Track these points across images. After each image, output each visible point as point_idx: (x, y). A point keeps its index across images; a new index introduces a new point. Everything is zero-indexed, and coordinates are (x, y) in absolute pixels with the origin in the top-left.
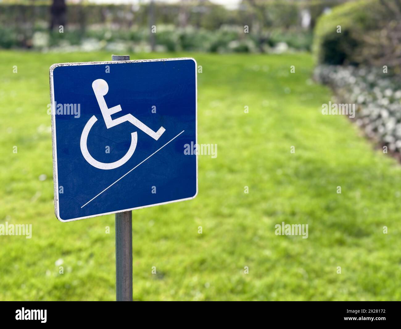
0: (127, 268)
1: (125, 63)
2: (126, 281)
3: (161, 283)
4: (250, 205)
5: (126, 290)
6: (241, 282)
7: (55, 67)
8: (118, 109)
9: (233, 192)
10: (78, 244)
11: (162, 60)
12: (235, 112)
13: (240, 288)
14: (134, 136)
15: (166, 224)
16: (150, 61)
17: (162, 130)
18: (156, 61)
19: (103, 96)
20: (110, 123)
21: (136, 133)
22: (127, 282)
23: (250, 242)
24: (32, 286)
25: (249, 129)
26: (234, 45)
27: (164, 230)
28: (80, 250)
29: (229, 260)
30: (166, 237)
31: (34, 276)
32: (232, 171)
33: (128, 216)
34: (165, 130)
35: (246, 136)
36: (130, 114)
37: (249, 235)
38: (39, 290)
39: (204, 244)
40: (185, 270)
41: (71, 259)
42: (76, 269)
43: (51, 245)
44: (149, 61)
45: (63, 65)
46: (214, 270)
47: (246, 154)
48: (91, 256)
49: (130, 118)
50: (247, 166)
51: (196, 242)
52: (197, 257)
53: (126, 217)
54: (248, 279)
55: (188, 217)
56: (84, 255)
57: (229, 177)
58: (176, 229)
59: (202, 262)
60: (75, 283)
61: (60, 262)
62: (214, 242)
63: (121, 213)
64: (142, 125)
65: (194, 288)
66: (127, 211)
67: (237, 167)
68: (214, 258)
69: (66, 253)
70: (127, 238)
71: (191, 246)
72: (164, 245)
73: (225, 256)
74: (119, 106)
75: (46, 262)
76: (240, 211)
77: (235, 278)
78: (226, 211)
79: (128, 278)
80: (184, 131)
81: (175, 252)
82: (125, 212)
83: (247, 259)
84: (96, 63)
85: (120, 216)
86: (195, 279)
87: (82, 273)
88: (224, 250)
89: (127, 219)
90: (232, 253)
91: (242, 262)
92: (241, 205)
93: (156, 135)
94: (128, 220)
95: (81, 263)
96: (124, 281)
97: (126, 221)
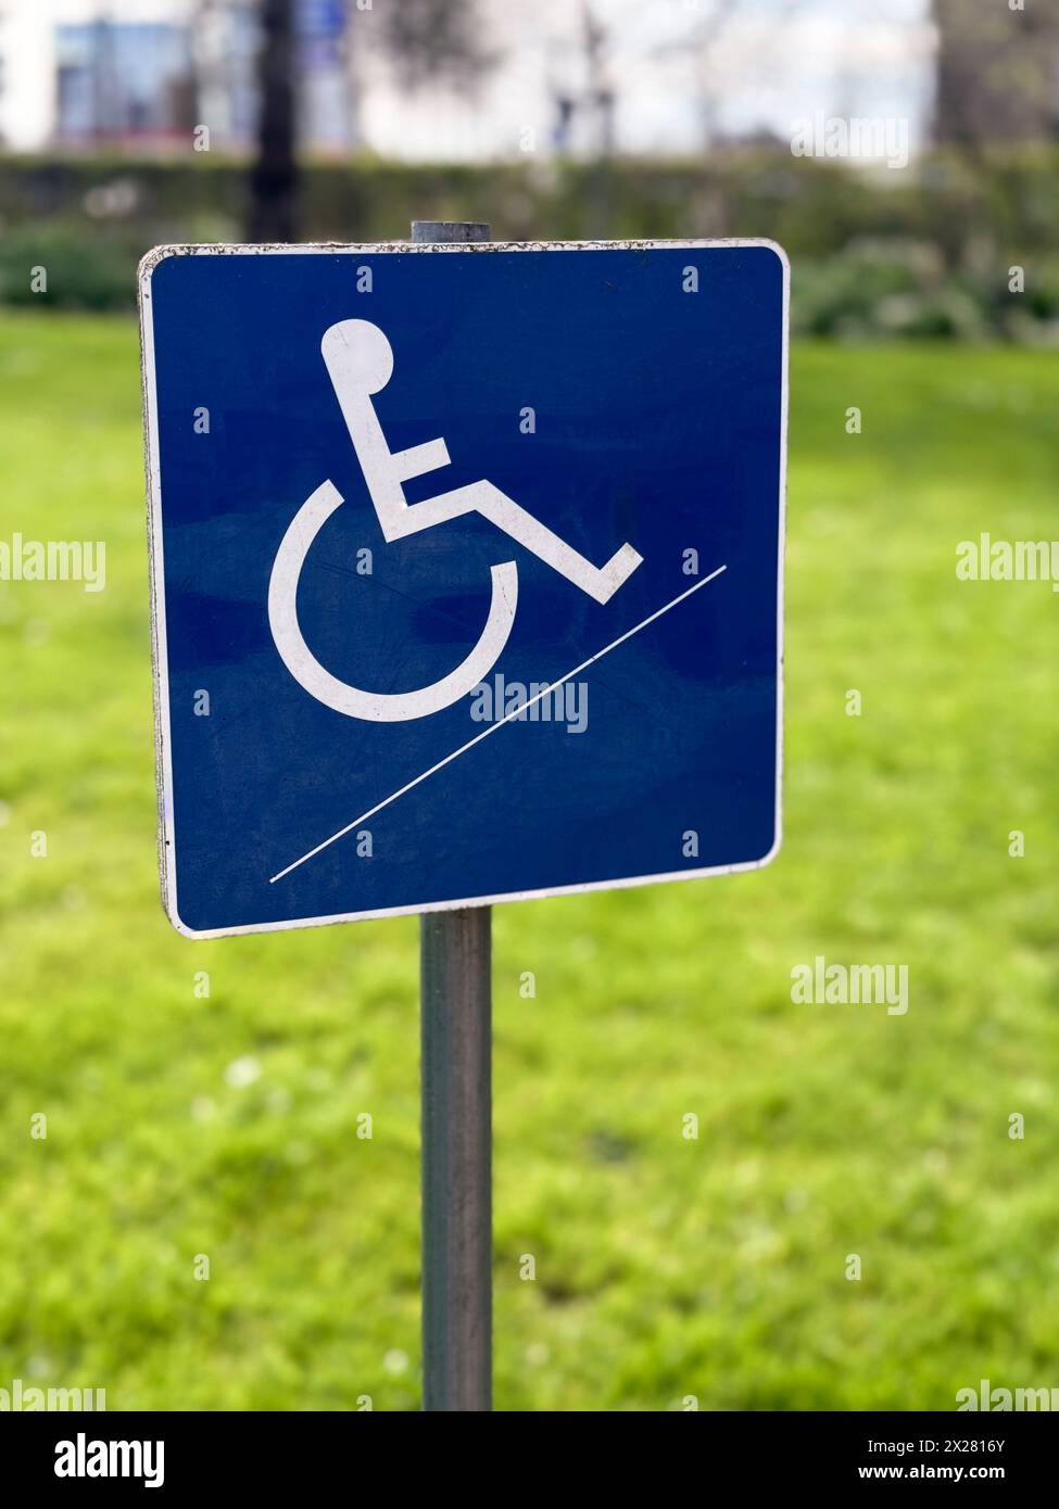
0: (470, 1153)
1: (468, 250)
2: (462, 1208)
3: (617, 1182)
4: (961, 903)
5: (462, 1245)
6: (930, 1199)
7: (160, 259)
8: (433, 455)
9: (893, 849)
10: (315, 1008)
11: (634, 247)
12: (905, 552)
13: (924, 1223)
14: (505, 579)
15: (638, 953)
16: (580, 246)
17: (627, 561)
18: (605, 248)
19: (371, 396)
20: (399, 520)
21: (513, 564)
22: (470, 1213)
23: (964, 1045)
24: (143, 1156)
25: (954, 618)
26: (898, 311)
27: (631, 978)
28: (318, 1032)
29: (880, 1108)
30: (638, 1006)
31: (154, 1114)
32: (889, 768)
33: (474, 929)
34: (639, 559)
35: (944, 640)
36: (485, 482)
37: (958, 1016)
38: (166, 1169)
39: (780, 1039)
40: (710, 1136)
41: (287, 1061)
42: (303, 1099)
43: (217, 1008)
44: (576, 249)
45: (196, 248)
46: (822, 1144)
47: (943, 707)
48: (359, 1056)
49: (485, 499)
50: (950, 756)
51: (752, 1031)
52: (755, 1087)
53: (465, 932)
54: (958, 1190)
55: (721, 935)
56: (335, 1049)
57: (881, 793)
58: (676, 975)
59: (777, 1110)
60: (298, 1152)
61: (245, 1072)
62: (821, 1034)
63: (441, 914)
64: (538, 531)
65: (744, 1208)
66: (469, 909)
67: (910, 753)
68: (820, 1099)
69: (267, 1039)
70: (468, 1022)
71: (731, 1046)
72: (627, 1035)
73: (865, 1093)
74: (440, 442)
75: (196, 1068)
76: (925, 924)
77: (906, 1182)
78: (865, 917)
79: (471, 1196)
80: (724, 568)
81: (670, 1065)
82: (461, 913)
83: (954, 1110)
84: (338, 247)
85: (440, 925)
86: (745, 1174)
87: (325, 1119)
88: (860, 1070)
89: (470, 941)
90: (891, 1083)
91: (932, 1122)
92: (926, 901)
93: (601, 581)
94: (475, 943)
95: (321, 1080)
96: (456, 1206)
97: (466, 947)
